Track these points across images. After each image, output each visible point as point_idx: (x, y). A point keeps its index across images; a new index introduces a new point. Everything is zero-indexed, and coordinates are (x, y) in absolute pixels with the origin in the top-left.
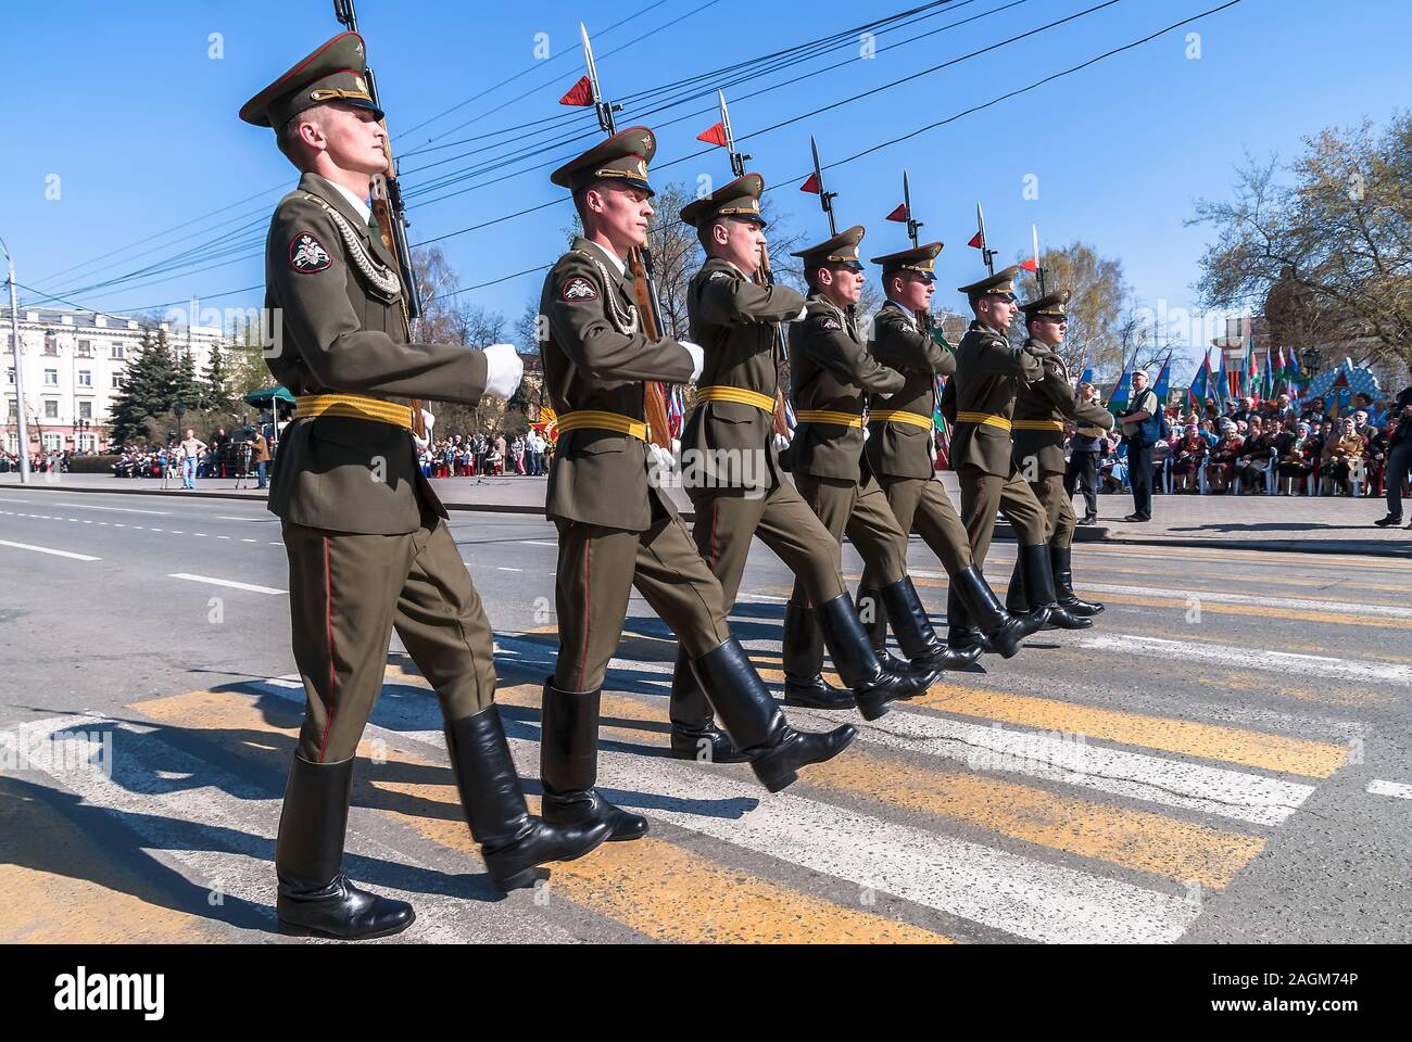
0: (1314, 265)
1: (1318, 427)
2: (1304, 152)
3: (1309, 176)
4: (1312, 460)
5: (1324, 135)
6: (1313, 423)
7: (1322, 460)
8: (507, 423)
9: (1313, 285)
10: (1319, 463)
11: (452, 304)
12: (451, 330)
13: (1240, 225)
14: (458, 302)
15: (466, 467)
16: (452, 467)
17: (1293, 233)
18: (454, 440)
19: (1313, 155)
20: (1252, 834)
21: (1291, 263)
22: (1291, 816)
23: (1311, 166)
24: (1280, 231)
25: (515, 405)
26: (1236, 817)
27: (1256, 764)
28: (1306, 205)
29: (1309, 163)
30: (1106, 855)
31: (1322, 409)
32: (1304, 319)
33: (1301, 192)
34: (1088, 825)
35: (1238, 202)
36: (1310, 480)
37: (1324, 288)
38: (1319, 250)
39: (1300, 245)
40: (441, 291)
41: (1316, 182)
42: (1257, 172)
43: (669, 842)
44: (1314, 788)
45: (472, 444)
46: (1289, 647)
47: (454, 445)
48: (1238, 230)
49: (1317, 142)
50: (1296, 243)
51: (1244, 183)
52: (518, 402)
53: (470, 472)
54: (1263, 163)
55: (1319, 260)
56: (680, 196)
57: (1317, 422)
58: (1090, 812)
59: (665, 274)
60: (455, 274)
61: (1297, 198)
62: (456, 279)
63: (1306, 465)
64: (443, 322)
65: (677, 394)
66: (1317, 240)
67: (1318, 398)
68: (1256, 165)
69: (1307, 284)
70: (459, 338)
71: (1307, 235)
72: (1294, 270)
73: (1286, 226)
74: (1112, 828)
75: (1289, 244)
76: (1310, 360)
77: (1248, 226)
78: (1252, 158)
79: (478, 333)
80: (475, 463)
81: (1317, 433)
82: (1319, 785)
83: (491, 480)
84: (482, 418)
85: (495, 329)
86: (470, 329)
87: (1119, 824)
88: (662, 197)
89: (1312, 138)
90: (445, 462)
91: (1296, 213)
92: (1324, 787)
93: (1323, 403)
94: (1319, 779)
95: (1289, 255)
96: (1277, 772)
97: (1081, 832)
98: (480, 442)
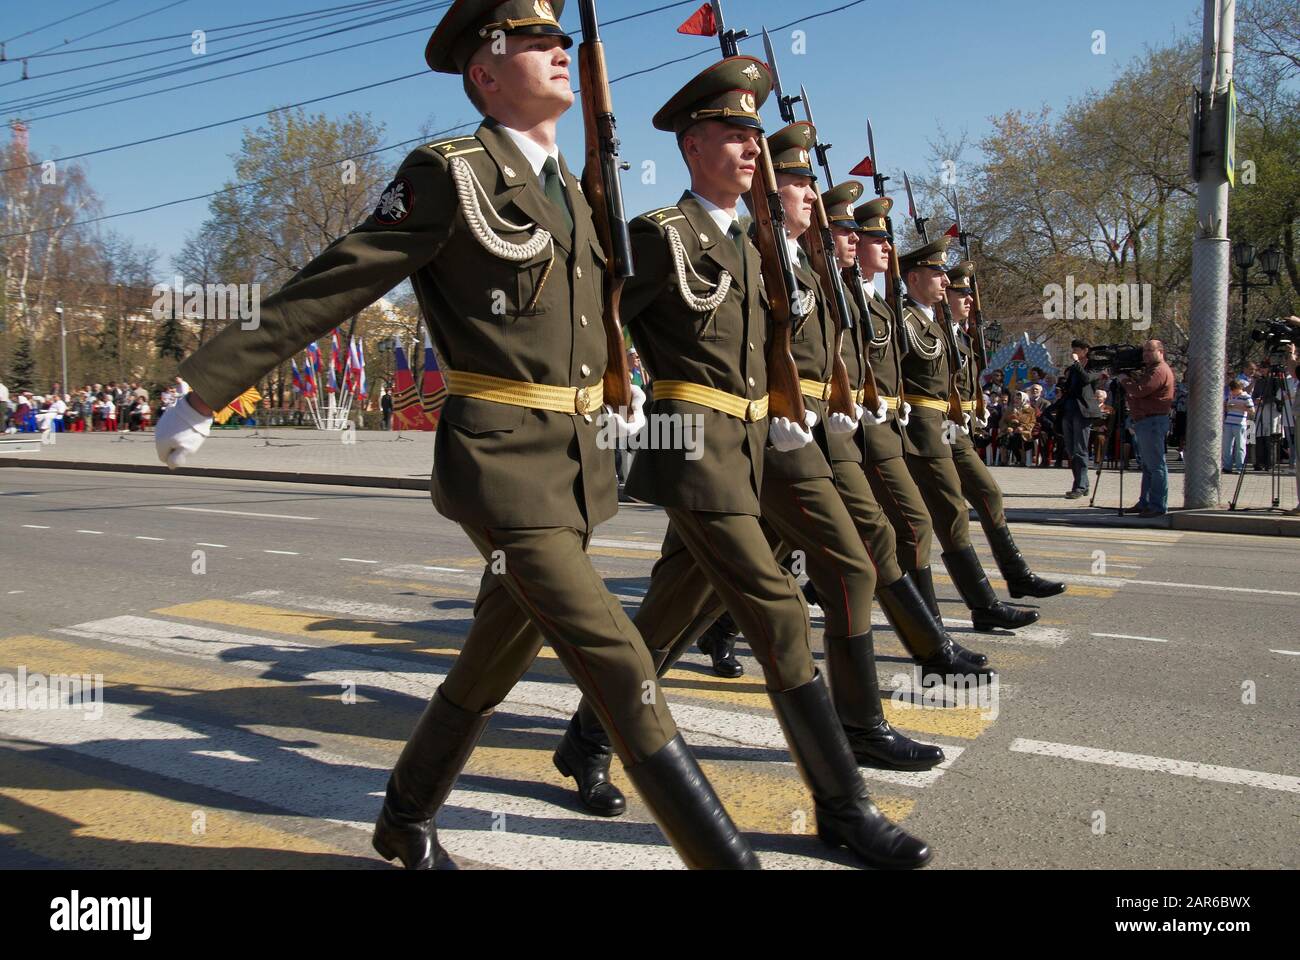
0: (998, 242)
1: (997, 399)
2: (991, 132)
3: (994, 155)
4: (991, 430)
5: (1008, 117)
6: (992, 395)
7: (999, 430)
8: (158, 371)
9: (997, 260)
10: (997, 434)
11: (95, 233)
12: (93, 262)
13: (932, 197)
14: (103, 230)
15: (107, 421)
16: (89, 421)
17: (980, 209)
18: (94, 390)
19: (998, 135)
20: (903, 797)
21: (977, 238)
22: (940, 777)
23: (996, 146)
24: (968, 206)
25: (168, 350)
26: (891, 781)
27: (913, 728)
28: (991, 183)
29: (995, 142)
30: (765, 825)
31: (1001, 381)
32: (989, 293)
33: (987, 170)
34: (750, 796)
35: (932, 174)
36: (989, 450)
37: (1006, 264)
38: (1003, 227)
39: (986, 221)
40: (82, 217)
41: (1001, 162)
42: (949, 147)
43: (311, 837)
44: (963, 749)
45: (114, 393)
46: (956, 614)
47: (92, 395)
48: (931, 202)
49: (1001, 123)
50: (983, 219)
51: (937, 157)
52: (171, 348)
53: (111, 426)
54: (954, 139)
55: (1003, 237)
56: (366, 127)
57: (996, 394)
58: (754, 783)
59: (346, 212)
60: (100, 198)
61: (983, 175)
62: (100, 204)
63: (986, 436)
64: (85, 252)
65: (357, 345)
66: (1002, 217)
67: (998, 371)
68: (948, 139)
69: (992, 259)
70: (102, 272)
71: (992, 211)
72: (980, 245)
73: (974, 202)
74: (774, 798)
75: (976, 220)
76: (993, 333)
77: (940, 199)
78: (944, 133)
79: (126, 267)
80: (118, 416)
81: (996, 404)
82: (968, 745)
83: (138, 436)
84: (129, 365)
85: (147, 264)
86: (116, 262)
87: (781, 793)
88: (345, 127)
89: (997, 119)
90: (82, 414)
91: (983, 190)
92: (972, 748)
93: (1002, 375)
94: (968, 741)
95: (976, 230)
96: (931, 735)
97: (743, 805)
98: (124, 393)
